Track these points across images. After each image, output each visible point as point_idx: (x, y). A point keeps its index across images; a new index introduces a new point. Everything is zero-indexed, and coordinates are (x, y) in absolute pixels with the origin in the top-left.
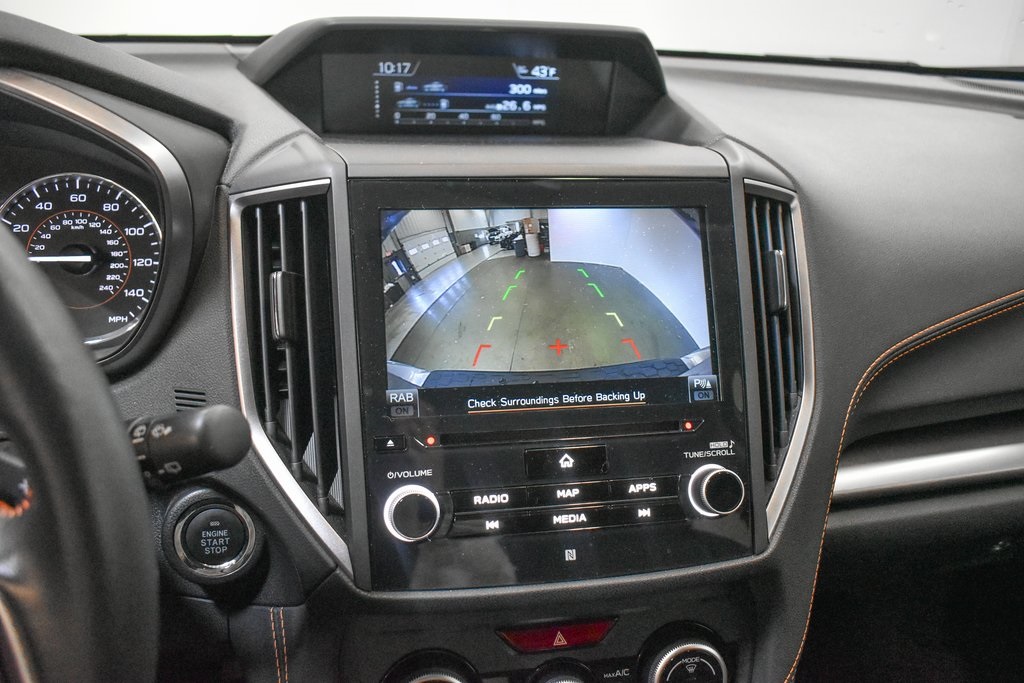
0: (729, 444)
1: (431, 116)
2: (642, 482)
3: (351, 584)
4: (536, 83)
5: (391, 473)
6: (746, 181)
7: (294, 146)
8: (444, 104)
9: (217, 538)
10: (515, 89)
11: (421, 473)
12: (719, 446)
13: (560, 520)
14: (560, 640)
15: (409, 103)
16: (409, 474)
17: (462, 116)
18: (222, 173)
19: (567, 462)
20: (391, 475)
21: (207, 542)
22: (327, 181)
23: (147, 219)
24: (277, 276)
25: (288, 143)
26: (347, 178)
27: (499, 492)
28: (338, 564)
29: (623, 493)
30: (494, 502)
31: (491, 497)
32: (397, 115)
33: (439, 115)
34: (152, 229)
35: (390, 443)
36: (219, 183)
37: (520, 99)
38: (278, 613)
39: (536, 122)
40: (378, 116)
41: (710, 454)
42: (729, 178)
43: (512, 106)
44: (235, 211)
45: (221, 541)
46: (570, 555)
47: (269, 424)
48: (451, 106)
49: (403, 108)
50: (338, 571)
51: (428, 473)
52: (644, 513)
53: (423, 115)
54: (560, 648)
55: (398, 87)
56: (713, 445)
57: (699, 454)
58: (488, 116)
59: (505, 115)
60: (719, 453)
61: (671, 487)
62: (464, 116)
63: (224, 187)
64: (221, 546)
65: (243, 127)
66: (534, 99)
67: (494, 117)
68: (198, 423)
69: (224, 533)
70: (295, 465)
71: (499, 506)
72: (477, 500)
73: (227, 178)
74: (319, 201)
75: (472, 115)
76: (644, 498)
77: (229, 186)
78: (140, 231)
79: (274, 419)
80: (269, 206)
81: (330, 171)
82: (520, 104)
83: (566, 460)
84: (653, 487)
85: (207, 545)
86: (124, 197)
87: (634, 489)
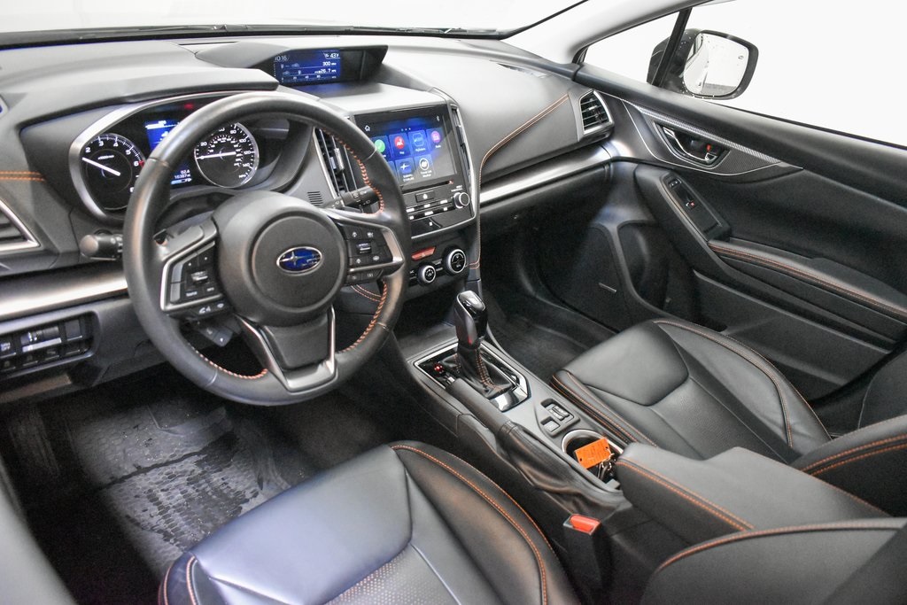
0: (461, 186)
1: (295, 78)
2: (443, 200)
4: (332, 61)
8: (300, 72)
10: (325, 64)
12: (459, 187)
13: (427, 214)
14: (423, 255)
15: (287, 73)
26: (354, 115)
29: (440, 204)
32: (283, 79)
33: (298, 77)
37: (327, 68)
39: (334, 78)
43: (324, 71)
46: (431, 224)
48: (302, 73)
49: (285, 76)
52: (445, 209)
53: (291, 78)
54: (424, 258)
55: (282, 66)
56: (457, 187)
57: (455, 190)
58: (316, 76)
59: (322, 75)
60: (459, 189)
62: (307, 77)
66: (332, 68)
67: (318, 77)
71: (412, 212)
72: (407, 211)
75: (310, 77)
76: (445, 205)
78: (243, 140)
82: (327, 70)
83: (425, 196)
84: (446, 201)
86: (237, 127)
87: (442, 202)
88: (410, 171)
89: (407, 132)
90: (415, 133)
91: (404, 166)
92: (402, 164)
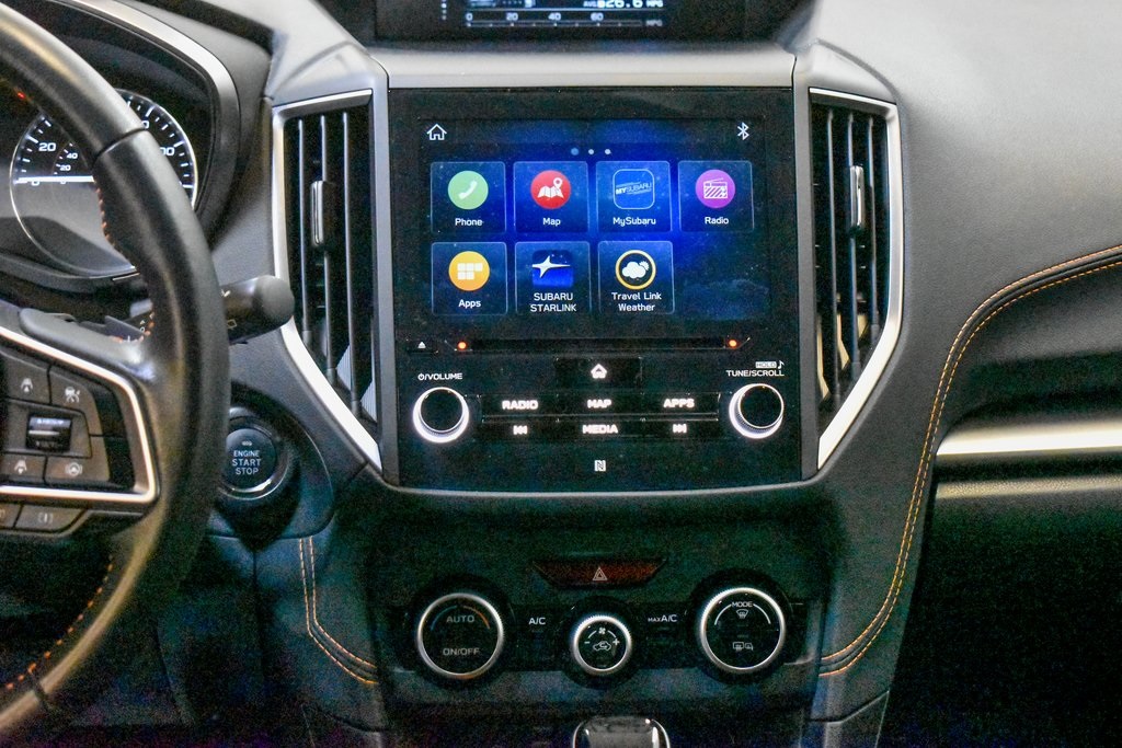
0: (778, 365)
1: (512, 17)
2: (679, 397)
3: (379, 478)
5: (421, 375)
6: (812, 90)
7: (339, 58)
8: (529, 2)
9: (249, 458)
11: (451, 376)
12: (767, 366)
13: (590, 429)
14: (600, 576)
16: (440, 376)
17: (552, 17)
18: (264, 86)
19: (599, 372)
20: (421, 377)
21: (238, 462)
22: (369, 92)
23: (178, 138)
24: (318, 186)
25: (332, 55)
26: (389, 89)
27: (528, 398)
28: (368, 461)
29: (657, 407)
30: (523, 408)
31: (521, 402)
32: (469, 17)
33: (523, 15)
34: (182, 148)
35: (422, 345)
36: (262, 95)
38: (307, 543)
39: (651, 23)
40: (444, 18)
41: (755, 374)
42: (792, 87)
43: (618, 2)
44: (278, 124)
45: (253, 462)
46: (600, 466)
47: (306, 333)
48: (538, 4)
49: (476, 7)
50: (368, 467)
51: (458, 376)
52: (680, 428)
53: (502, 16)
54: (601, 586)
56: (759, 365)
57: (744, 373)
58: (587, 15)
59: (609, 14)
60: (766, 373)
61: (711, 404)
62: (555, 17)
63: (267, 99)
64: (252, 467)
65: (285, 37)
67: (594, 17)
68: (251, 290)
69: (255, 454)
70: (329, 371)
71: (528, 411)
72: (506, 405)
73: (269, 91)
74: (360, 112)
75: (565, 15)
76: (680, 414)
77: (272, 98)
78: (170, 151)
79: (310, 327)
80: (311, 118)
81: (372, 82)
83: (599, 370)
84: (690, 403)
85: (238, 466)
86: (155, 114)
87: (669, 403)
88: (568, 281)
89: (592, 161)
90: (625, 167)
91: (545, 265)
92: (540, 257)
